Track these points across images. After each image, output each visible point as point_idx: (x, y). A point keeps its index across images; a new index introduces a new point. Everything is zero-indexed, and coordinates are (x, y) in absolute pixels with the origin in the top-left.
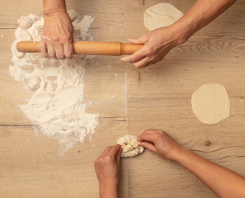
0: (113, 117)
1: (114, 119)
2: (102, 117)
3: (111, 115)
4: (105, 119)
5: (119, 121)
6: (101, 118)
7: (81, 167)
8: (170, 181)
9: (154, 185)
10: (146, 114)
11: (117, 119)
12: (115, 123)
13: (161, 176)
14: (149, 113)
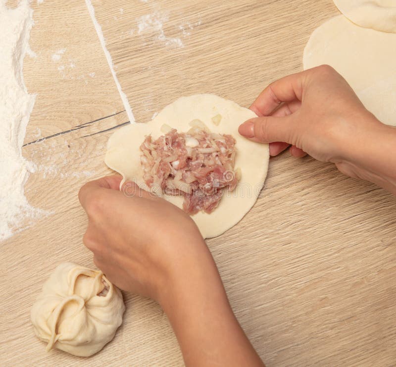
0: (80, 127)
1: (84, 132)
2: (38, 136)
3: (70, 122)
4: (53, 142)
5: (104, 133)
6: (35, 142)
7: (15, 342)
8: (362, 283)
9: (307, 314)
10: (190, 81)
11: (94, 129)
12: (94, 142)
13: (322, 274)
14: (202, 74)
